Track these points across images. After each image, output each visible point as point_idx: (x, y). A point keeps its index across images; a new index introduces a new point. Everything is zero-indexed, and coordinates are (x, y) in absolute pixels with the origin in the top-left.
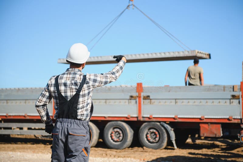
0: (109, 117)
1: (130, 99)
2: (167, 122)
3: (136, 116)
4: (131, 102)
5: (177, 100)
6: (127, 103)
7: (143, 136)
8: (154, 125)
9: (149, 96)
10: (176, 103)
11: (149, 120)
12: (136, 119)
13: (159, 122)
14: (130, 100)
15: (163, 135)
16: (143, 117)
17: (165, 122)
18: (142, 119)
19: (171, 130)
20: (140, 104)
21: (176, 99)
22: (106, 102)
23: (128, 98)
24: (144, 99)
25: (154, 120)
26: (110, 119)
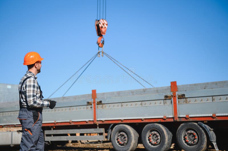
0: (145, 119)
1: (165, 99)
2: (205, 122)
3: (172, 116)
4: (166, 102)
5: (214, 97)
6: (162, 104)
7: (180, 137)
8: (191, 125)
9: (184, 95)
10: (213, 100)
11: (186, 120)
12: (172, 120)
13: (197, 122)
14: (165, 101)
15: (201, 136)
16: (179, 117)
17: (203, 122)
18: (178, 120)
19: (210, 130)
20: (175, 103)
21: (212, 96)
22: (141, 104)
23: (163, 98)
24: (178, 99)
25: (191, 120)
26: (147, 121)
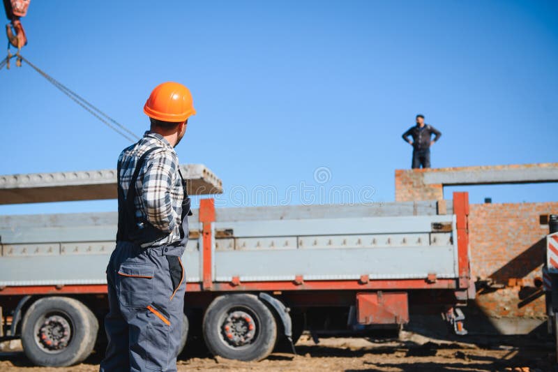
2: (275, 293)
3: (197, 280)
5: (300, 238)
7: (213, 328)
8: (241, 300)
9: (231, 231)
10: (298, 244)
11: (232, 289)
12: (197, 288)
13: (256, 293)
15: (265, 325)
16: (216, 282)
17: (271, 293)
18: (212, 288)
19: (285, 311)
20: (207, 249)
21: (298, 236)
24: (216, 238)
25: (244, 288)
